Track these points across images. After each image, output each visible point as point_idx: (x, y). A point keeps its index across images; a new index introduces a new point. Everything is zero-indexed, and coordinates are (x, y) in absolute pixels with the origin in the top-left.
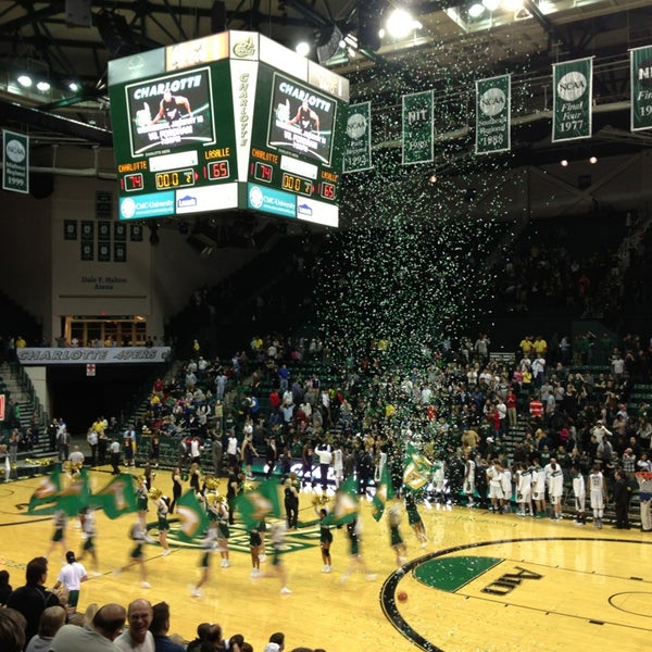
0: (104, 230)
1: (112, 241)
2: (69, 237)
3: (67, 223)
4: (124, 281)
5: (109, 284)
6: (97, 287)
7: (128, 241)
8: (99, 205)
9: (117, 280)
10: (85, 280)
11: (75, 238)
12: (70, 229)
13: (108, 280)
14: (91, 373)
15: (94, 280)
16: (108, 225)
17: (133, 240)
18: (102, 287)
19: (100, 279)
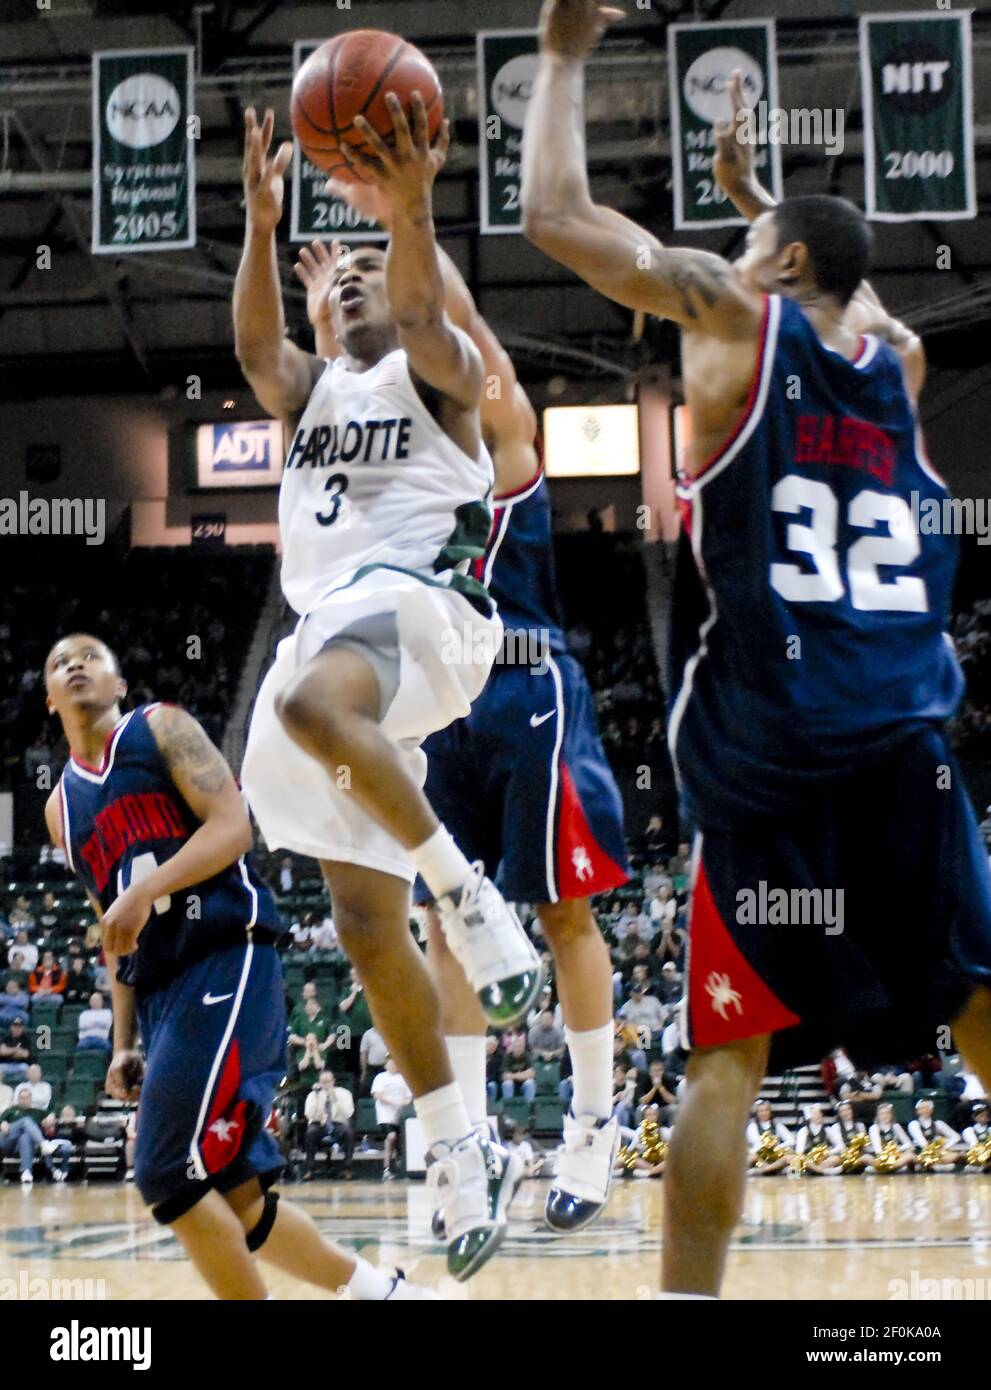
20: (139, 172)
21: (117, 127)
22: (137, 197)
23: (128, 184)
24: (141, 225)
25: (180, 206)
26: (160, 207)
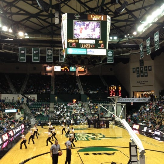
0: (142, 69)
1: (144, 72)
2: (134, 72)
3: (133, 69)
4: (147, 81)
5: (144, 83)
6: (141, 84)
7: (148, 71)
8: (140, 63)
9: (145, 82)
10: (138, 82)
11: (135, 72)
12: (134, 70)
13: (143, 82)
14: (132, 104)
15: (140, 82)
16: (143, 68)
17: (149, 70)
18: (142, 84)
19: (141, 82)
20: (49, 56)
21: (48, 53)
22: (49, 58)
23: (48, 57)
24: (49, 60)
25: (52, 59)
26: (51, 59)
